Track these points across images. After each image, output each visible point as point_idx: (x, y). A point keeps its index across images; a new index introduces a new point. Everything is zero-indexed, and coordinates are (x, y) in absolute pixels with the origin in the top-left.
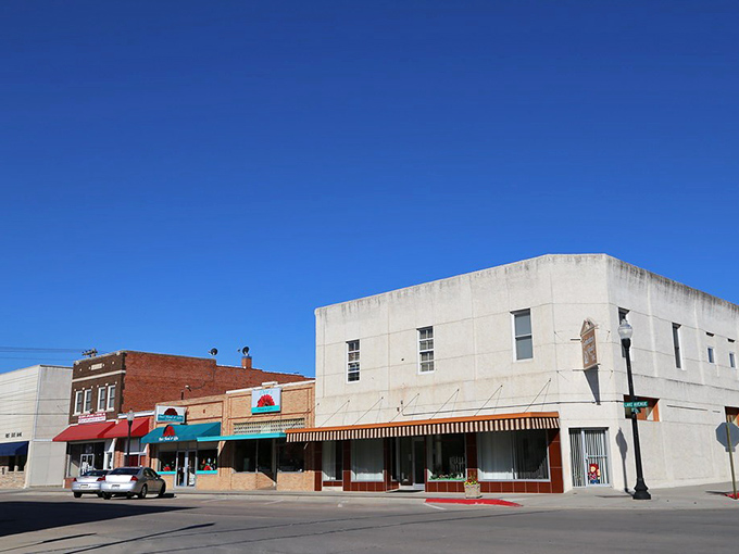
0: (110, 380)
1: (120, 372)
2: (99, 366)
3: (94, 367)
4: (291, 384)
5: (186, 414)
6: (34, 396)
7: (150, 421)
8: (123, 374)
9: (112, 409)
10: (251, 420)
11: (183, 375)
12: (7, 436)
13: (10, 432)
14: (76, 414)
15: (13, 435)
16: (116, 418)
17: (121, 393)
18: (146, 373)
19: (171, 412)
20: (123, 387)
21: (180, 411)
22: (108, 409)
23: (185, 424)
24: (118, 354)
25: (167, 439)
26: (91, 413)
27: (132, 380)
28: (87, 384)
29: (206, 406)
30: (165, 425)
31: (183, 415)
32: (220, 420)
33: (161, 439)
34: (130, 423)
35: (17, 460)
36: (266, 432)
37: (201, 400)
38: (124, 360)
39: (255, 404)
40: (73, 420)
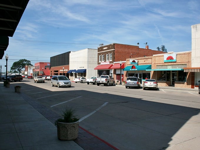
0: (110, 52)
1: (113, 49)
2: (106, 48)
3: (104, 48)
4: (180, 52)
5: (138, 62)
6: (87, 57)
7: (125, 64)
8: (114, 50)
9: (111, 61)
10: (164, 64)
11: (130, 51)
12: (80, 68)
13: (81, 67)
14: (100, 62)
15: (82, 67)
16: (113, 63)
17: (114, 56)
18: (120, 50)
19: (134, 61)
20: (114, 54)
21: (136, 61)
22: (110, 61)
23: (138, 65)
24: (112, 44)
25: (133, 70)
26: (105, 62)
27: (117, 52)
28: (103, 53)
29: (145, 60)
30: (132, 65)
31: (137, 62)
32: (151, 64)
33: (131, 70)
34: (121, 64)
35: (83, 74)
36: (170, 68)
37: (143, 58)
38: (114, 46)
39: (165, 59)
40: (99, 63)
